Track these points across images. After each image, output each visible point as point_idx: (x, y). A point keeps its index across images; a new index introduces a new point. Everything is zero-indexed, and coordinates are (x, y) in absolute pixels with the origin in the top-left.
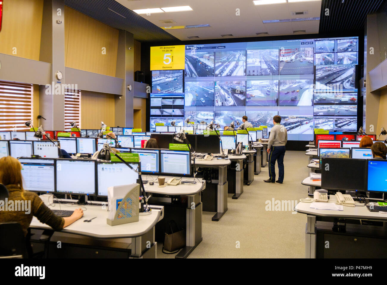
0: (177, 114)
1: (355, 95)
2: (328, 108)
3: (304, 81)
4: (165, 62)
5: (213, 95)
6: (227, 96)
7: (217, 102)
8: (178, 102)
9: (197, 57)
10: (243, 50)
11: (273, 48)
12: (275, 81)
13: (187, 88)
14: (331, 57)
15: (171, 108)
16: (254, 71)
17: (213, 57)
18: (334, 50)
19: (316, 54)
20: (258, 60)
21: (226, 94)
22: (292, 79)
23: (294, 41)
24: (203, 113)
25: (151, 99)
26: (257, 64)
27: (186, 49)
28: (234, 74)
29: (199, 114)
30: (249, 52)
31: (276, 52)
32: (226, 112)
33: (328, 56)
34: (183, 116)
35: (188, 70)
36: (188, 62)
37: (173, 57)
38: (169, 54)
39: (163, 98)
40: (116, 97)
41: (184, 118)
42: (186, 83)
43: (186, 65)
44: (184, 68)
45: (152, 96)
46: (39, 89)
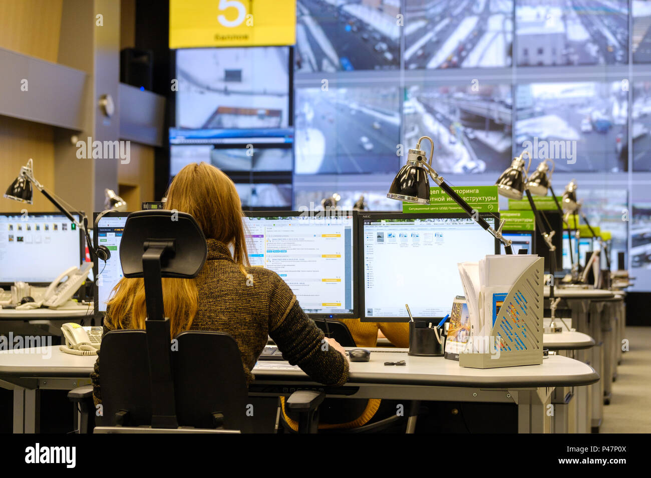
0: (268, 204)
4: (222, 21)
6: (446, 137)
8: (271, 161)
12: (617, 86)
13: (306, 111)
15: (248, 182)
16: (540, 51)
20: (557, 13)
21: (443, 130)
25: (174, 150)
28: (472, 60)
34: (288, 210)
35: (305, 49)
36: (308, 20)
39: (218, 147)
40: (57, 138)
42: (299, 92)
43: (301, 28)
44: (291, 42)
45: (176, 137)
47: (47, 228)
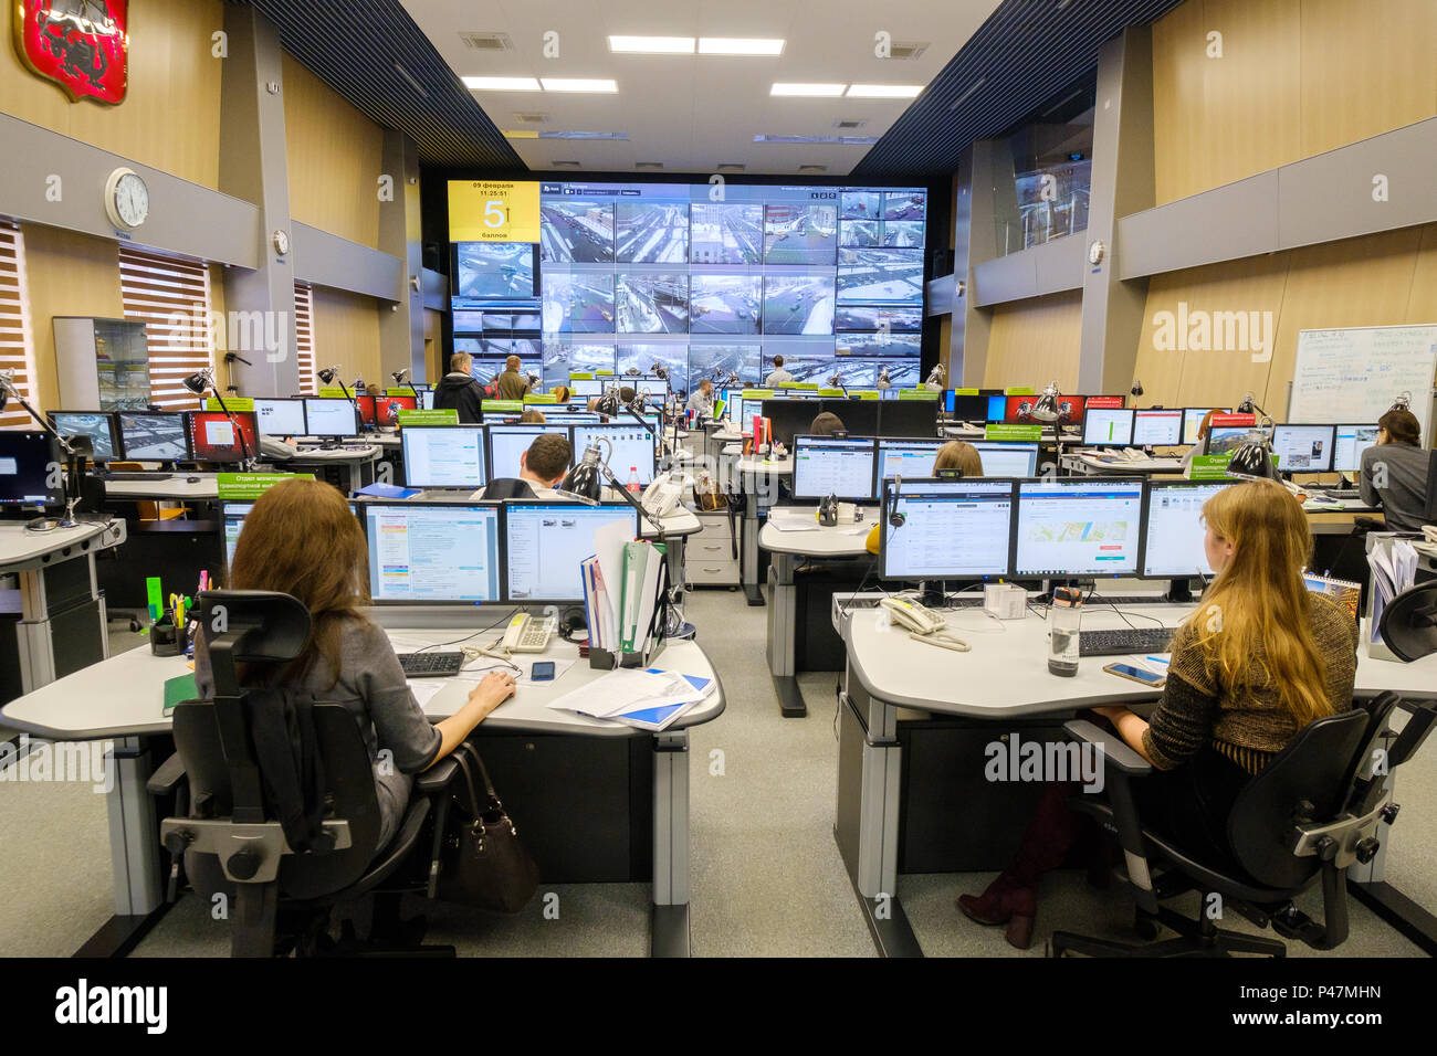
0: (524, 351)
1: (918, 313)
2: (864, 340)
3: (815, 280)
4: (487, 223)
5: (613, 308)
6: (644, 309)
7: (623, 324)
8: (526, 323)
9: (572, 214)
10: (682, 202)
11: (749, 203)
12: (755, 278)
13: (547, 288)
14: (872, 229)
15: (508, 337)
16: (707, 254)
17: (610, 216)
18: (878, 214)
19: (843, 222)
20: (717, 228)
21: (643, 305)
22: (790, 275)
23: (796, 188)
24: (588, 348)
25: (455, 313)
26: (717, 237)
27: (543, 192)
28: (662, 258)
29: (580, 352)
30: (695, 208)
31: (756, 211)
32: (643, 348)
33: (866, 226)
34: (538, 356)
35: (547, 245)
36: (549, 225)
37: (508, 210)
38: (499, 202)
39: (487, 312)
40: (380, 306)
41: (540, 361)
42: (545, 277)
43: (544, 231)
44: (537, 241)
45: (456, 303)
46: (226, 276)
47: (623, 438)
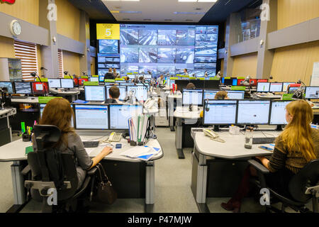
1: (216, 58)
3: (189, 49)
5: (138, 56)
6: (146, 57)
7: (140, 60)
8: (116, 60)
9: (128, 32)
10: (156, 29)
11: (173, 30)
12: (174, 49)
13: (121, 51)
14: (204, 36)
16: (162, 43)
17: (137, 33)
18: (206, 32)
19: (197, 34)
22: (183, 48)
23: (185, 26)
24: (132, 67)
25: (98, 58)
26: (164, 38)
27: (120, 27)
28: (150, 44)
29: (129, 67)
30: (159, 31)
31: (174, 32)
32: (146, 67)
36: (122, 35)
37: (112, 31)
38: (109, 29)
39: (106, 57)
40: (80, 56)
41: (120, 70)
44: (119, 39)
45: (99, 55)
46: (41, 48)
